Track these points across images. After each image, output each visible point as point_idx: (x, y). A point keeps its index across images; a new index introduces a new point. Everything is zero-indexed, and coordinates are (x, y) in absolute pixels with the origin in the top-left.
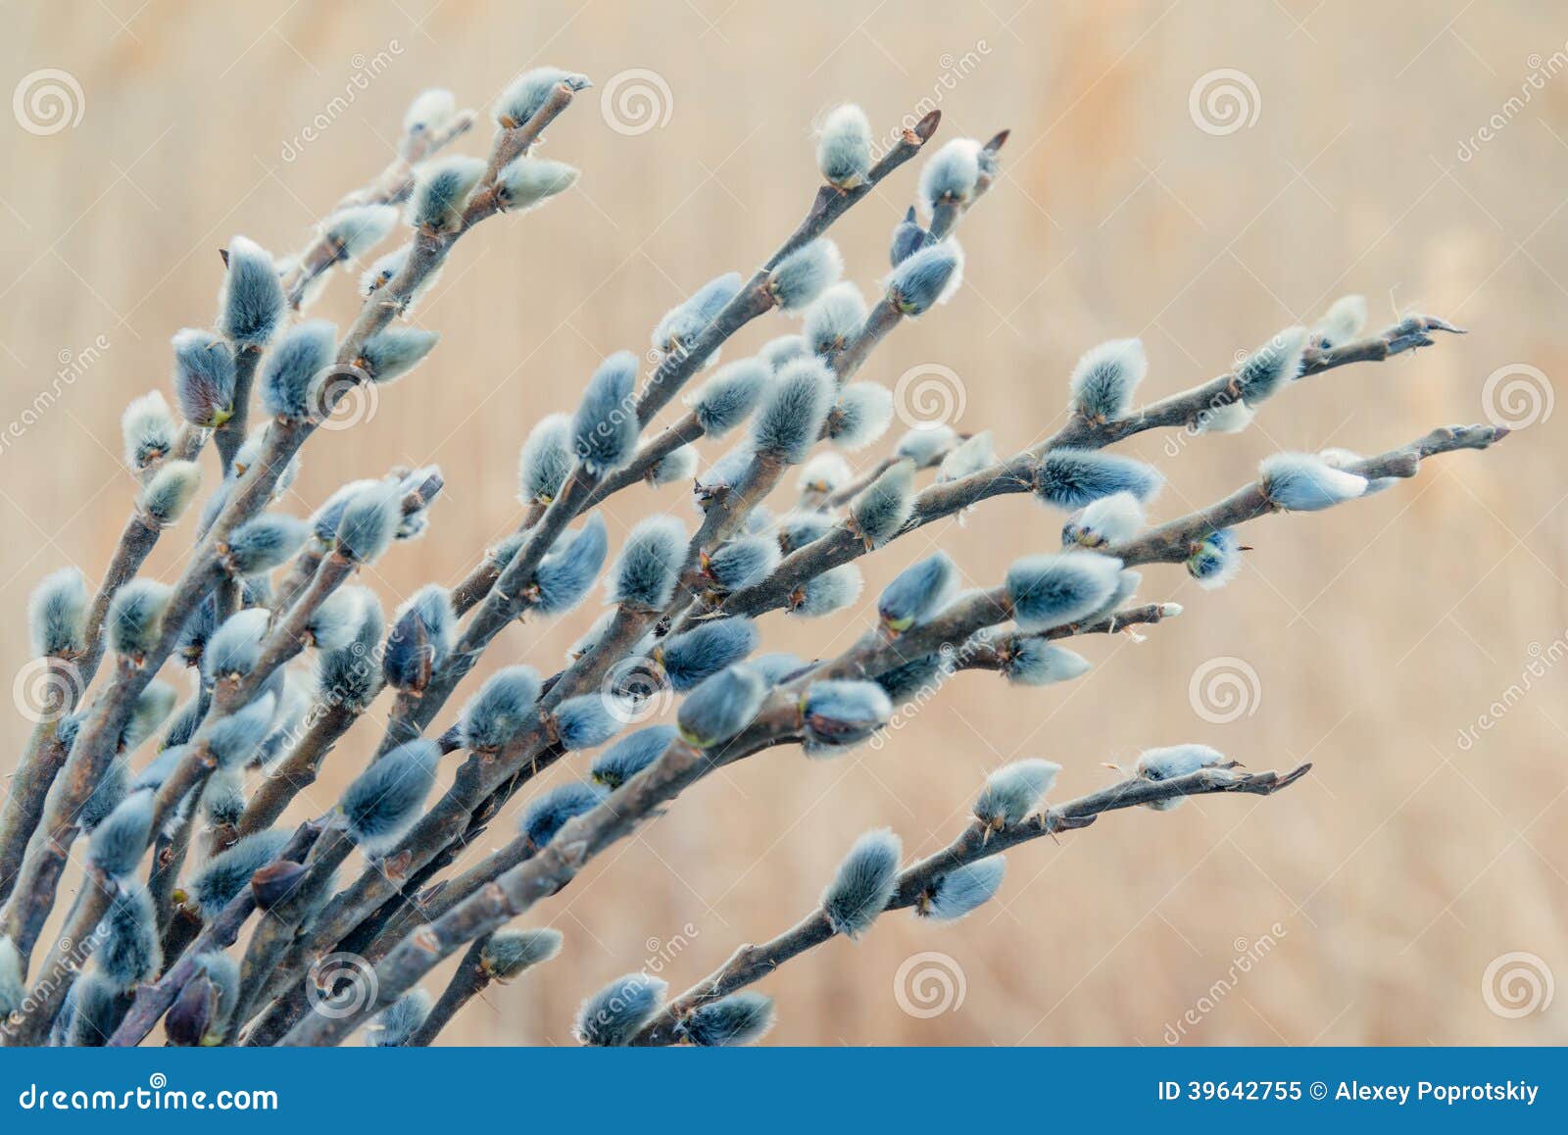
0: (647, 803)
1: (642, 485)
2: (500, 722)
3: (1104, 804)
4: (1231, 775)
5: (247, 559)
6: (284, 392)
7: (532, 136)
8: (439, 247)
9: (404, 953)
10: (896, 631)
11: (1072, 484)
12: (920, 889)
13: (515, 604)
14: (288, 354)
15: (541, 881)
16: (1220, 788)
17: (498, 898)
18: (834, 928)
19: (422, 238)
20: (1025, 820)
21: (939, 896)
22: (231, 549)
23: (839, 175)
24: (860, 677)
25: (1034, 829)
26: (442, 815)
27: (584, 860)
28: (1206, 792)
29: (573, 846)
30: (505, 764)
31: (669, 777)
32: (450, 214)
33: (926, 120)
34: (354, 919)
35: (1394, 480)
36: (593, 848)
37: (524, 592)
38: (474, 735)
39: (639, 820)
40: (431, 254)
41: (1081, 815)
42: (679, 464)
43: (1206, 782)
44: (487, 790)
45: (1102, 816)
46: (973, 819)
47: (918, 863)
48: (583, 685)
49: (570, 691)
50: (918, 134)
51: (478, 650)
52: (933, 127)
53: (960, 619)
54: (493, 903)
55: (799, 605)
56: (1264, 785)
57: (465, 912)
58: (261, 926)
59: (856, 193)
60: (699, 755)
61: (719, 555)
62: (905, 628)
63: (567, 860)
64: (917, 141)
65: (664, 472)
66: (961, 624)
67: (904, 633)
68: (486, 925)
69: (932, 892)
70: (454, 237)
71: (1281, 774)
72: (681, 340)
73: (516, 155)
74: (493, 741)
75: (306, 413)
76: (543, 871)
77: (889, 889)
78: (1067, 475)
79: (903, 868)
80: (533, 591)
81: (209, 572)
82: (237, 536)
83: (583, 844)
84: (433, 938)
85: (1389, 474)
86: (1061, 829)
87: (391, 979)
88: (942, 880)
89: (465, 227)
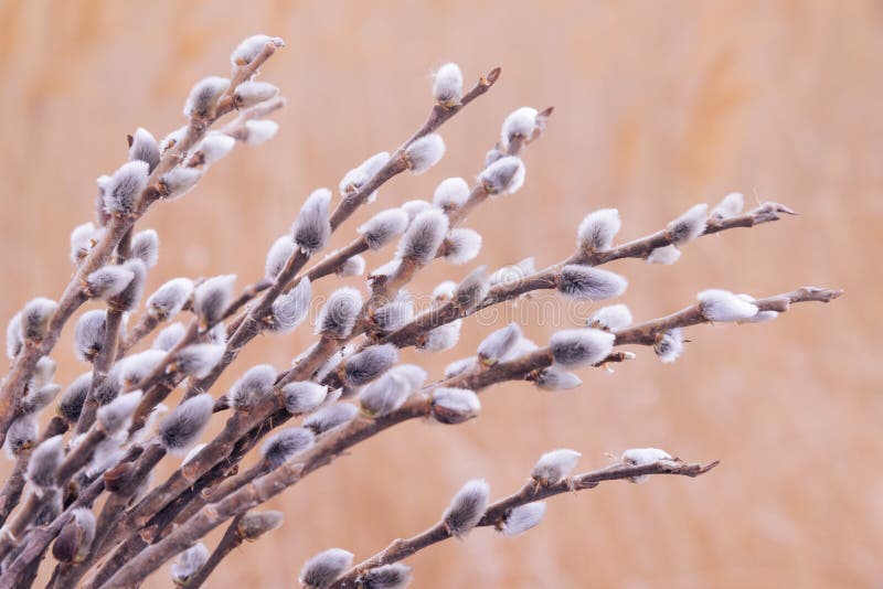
0: (340, 446)
1: (333, 275)
2: (252, 394)
3: (605, 476)
4: (674, 465)
5: (98, 290)
6: (119, 199)
7: (253, 70)
8: (204, 126)
9: (197, 519)
10: (486, 365)
11: (576, 283)
12: (497, 516)
13: (259, 325)
14: (123, 178)
15: (276, 484)
16: (668, 471)
17: (252, 491)
18: (449, 532)
19: (194, 121)
20: (560, 482)
21: (509, 520)
22: (89, 284)
23: (444, 99)
24: (464, 388)
25: (564, 487)
26: (216, 444)
27: (302, 475)
28: (659, 473)
29: (296, 465)
30: (254, 418)
31: (353, 433)
32: (210, 108)
33: (493, 73)
34: (165, 500)
35: (774, 314)
36: (308, 469)
37: (264, 319)
38: (237, 400)
39: (334, 456)
40: (199, 130)
41: (591, 481)
42: (355, 266)
43: (661, 467)
44: (243, 432)
45: (602, 484)
46: (530, 480)
47: (499, 501)
48: (300, 376)
49: (292, 379)
50: (488, 80)
51: (238, 349)
52: (496, 77)
53: (522, 362)
54: (249, 494)
55: (423, 344)
56: (692, 472)
57: (233, 498)
58: (110, 498)
59: (454, 110)
60: (370, 422)
61: (379, 311)
62: (491, 364)
63: (293, 473)
64: (487, 83)
65: (346, 268)
66: (523, 365)
67: (492, 367)
68: (244, 506)
69: (505, 518)
70: (212, 121)
71: (702, 466)
72: (356, 186)
73: (244, 80)
74: (248, 403)
75: (131, 211)
76: (279, 478)
77: (481, 513)
78: (574, 278)
79: (488, 504)
80: (269, 317)
81: (76, 297)
82: (92, 277)
83: (302, 465)
84: (215, 511)
85: (772, 309)
86: (578, 488)
87: (189, 532)
88: (510, 511)
89: (218, 115)
